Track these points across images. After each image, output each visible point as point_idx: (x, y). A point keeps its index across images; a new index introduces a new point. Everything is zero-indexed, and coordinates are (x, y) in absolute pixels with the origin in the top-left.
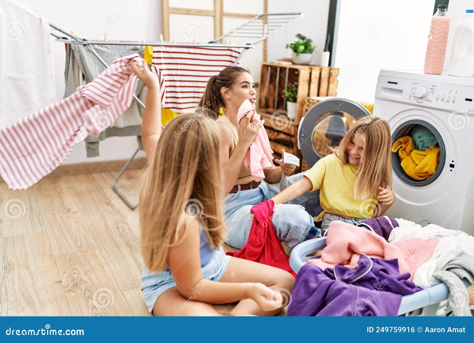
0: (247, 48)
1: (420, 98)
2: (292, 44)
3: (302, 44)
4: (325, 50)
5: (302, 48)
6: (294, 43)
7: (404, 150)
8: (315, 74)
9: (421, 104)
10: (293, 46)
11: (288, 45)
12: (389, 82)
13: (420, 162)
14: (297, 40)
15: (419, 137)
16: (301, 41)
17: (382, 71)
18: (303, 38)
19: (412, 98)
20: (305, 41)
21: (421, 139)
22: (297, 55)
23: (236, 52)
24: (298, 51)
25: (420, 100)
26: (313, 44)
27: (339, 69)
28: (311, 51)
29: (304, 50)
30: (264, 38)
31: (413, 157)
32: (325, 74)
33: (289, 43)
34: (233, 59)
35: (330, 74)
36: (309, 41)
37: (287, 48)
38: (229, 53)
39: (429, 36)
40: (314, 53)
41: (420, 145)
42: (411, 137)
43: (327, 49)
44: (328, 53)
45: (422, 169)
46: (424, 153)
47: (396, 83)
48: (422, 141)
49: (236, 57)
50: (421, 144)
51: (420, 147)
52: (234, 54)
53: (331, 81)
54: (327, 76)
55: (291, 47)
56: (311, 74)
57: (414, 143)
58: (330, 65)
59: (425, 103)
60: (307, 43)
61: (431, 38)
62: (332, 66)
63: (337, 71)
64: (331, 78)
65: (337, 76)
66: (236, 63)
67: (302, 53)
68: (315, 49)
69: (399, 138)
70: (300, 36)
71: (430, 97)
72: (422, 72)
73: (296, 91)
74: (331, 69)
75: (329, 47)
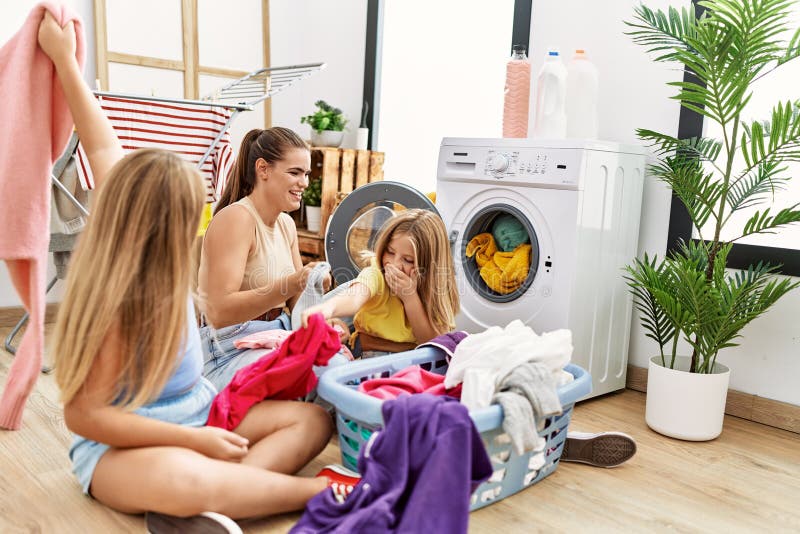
0: (240, 110)
1: (499, 171)
2: (310, 117)
3: (326, 116)
4: (361, 126)
5: (326, 121)
6: (312, 115)
7: (484, 253)
8: (348, 160)
9: (501, 180)
10: (312, 120)
11: (304, 119)
12: (455, 154)
13: (505, 266)
14: (318, 110)
15: (503, 233)
16: (324, 113)
17: (444, 139)
18: (327, 108)
19: (489, 173)
20: (331, 112)
21: (506, 235)
22: (320, 132)
23: (222, 115)
24: (320, 126)
25: (499, 175)
26: (343, 117)
27: (383, 154)
28: (340, 128)
29: (329, 125)
30: (266, 96)
31: (496, 262)
32: (363, 159)
33: (306, 116)
34: (218, 127)
35: (370, 160)
36: (337, 112)
37: (302, 122)
38: (211, 116)
39: (506, 88)
40: (344, 131)
41: (504, 243)
42: (492, 234)
43: (365, 125)
44: (366, 130)
45: (510, 274)
46: (510, 254)
47: (466, 154)
48: (507, 238)
49: (224, 124)
50: (506, 242)
51: (505, 248)
52: (219, 119)
53: (373, 171)
54: (367, 164)
55: (309, 122)
56: (341, 159)
57: (497, 242)
58: (369, 147)
59: (507, 178)
60: (333, 115)
61: (508, 90)
62: (373, 148)
63: (381, 157)
64: (373, 167)
65: (381, 164)
66: (222, 133)
67: (327, 129)
68: (347, 126)
69: (474, 236)
70: (321, 104)
71: (513, 168)
72: (500, 136)
73: (320, 188)
74: (371, 153)
75: (368, 120)
